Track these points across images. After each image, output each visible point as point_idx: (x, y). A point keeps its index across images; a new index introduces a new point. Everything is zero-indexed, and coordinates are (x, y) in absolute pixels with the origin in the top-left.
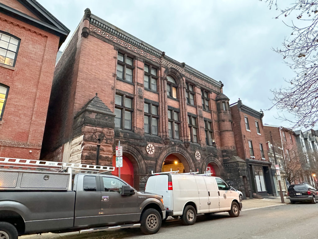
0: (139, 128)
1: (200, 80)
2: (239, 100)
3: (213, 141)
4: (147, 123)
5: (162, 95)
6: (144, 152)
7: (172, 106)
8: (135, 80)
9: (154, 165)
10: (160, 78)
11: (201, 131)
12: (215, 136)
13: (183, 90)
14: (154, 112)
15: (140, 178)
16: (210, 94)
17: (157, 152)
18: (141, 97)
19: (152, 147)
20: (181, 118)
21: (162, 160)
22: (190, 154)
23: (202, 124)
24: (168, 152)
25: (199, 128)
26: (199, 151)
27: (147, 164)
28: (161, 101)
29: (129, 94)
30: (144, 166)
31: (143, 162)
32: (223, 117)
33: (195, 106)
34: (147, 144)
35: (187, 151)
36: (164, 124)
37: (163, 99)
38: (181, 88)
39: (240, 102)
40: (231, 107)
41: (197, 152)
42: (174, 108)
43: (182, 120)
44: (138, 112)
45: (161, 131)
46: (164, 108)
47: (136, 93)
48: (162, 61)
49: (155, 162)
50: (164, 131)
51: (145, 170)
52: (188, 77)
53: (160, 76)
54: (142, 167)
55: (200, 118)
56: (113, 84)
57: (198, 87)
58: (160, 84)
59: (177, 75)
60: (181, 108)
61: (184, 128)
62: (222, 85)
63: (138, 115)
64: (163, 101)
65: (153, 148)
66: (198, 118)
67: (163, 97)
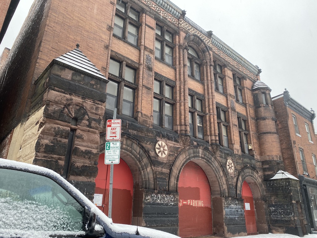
0: (145, 115)
1: (232, 59)
2: (285, 90)
3: (250, 146)
4: (157, 109)
5: (180, 70)
6: (152, 154)
7: (194, 90)
8: (141, 42)
9: (167, 175)
10: (177, 47)
11: (234, 130)
12: (252, 140)
13: (210, 69)
14: (167, 93)
15: (144, 196)
16: (245, 80)
17: (172, 155)
18: (150, 69)
19: (165, 146)
20: (206, 108)
21: (179, 169)
22: (219, 162)
23: (234, 120)
24: (188, 157)
25: (231, 126)
26: (232, 160)
27: (156, 173)
28: (178, 80)
29: (131, 61)
30: (151, 176)
31: (149, 169)
32: (263, 113)
33: (225, 93)
34: (157, 141)
35: (215, 158)
36: (183, 113)
37: (182, 76)
38: (207, 66)
39: (286, 93)
40: (273, 101)
41: (229, 161)
42: (196, 93)
43: (207, 112)
44: (145, 90)
45: (178, 123)
46: (182, 90)
47: (142, 61)
48: (181, 23)
49: (169, 171)
50: (183, 123)
51: (153, 183)
52: (216, 52)
53: (177, 43)
54: (148, 178)
55: (232, 112)
56: (106, 41)
57: (229, 68)
58: (177, 55)
59: (201, 46)
60: (206, 94)
61: (210, 123)
62: (260, 71)
63: (144, 95)
64: (182, 79)
65: (166, 148)
66: (230, 110)
67: (182, 73)
